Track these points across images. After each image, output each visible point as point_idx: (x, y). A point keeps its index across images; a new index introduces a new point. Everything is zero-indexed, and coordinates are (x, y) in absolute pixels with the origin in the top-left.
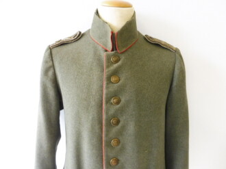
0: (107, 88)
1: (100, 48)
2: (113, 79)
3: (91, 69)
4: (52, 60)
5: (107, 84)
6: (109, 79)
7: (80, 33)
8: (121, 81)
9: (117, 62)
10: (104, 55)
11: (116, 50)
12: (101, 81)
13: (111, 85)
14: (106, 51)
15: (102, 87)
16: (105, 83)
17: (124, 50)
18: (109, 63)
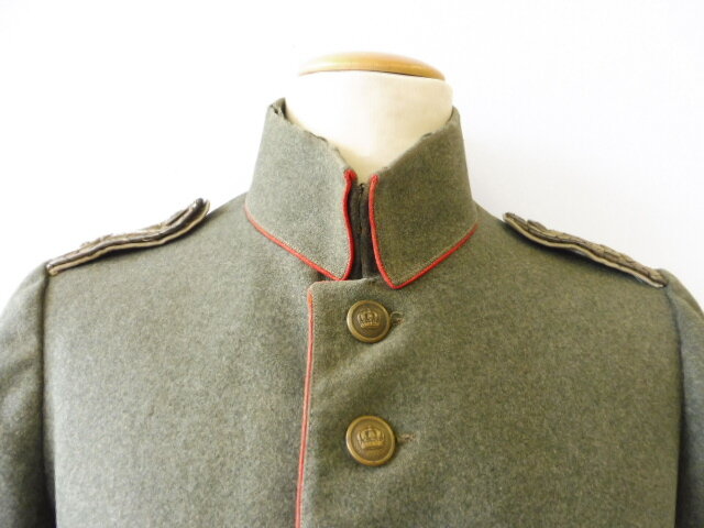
0: (322, 499)
1: (289, 264)
2: (359, 440)
3: (233, 377)
4: (41, 332)
5: (323, 473)
6: (331, 438)
7: (201, 206)
8: (407, 455)
9: (378, 333)
10: (304, 297)
11: (373, 270)
12: (288, 448)
13: (346, 478)
14: (321, 276)
15: (289, 491)
16: (308, 464)
17: (416, 269)
18: (337, 341)
